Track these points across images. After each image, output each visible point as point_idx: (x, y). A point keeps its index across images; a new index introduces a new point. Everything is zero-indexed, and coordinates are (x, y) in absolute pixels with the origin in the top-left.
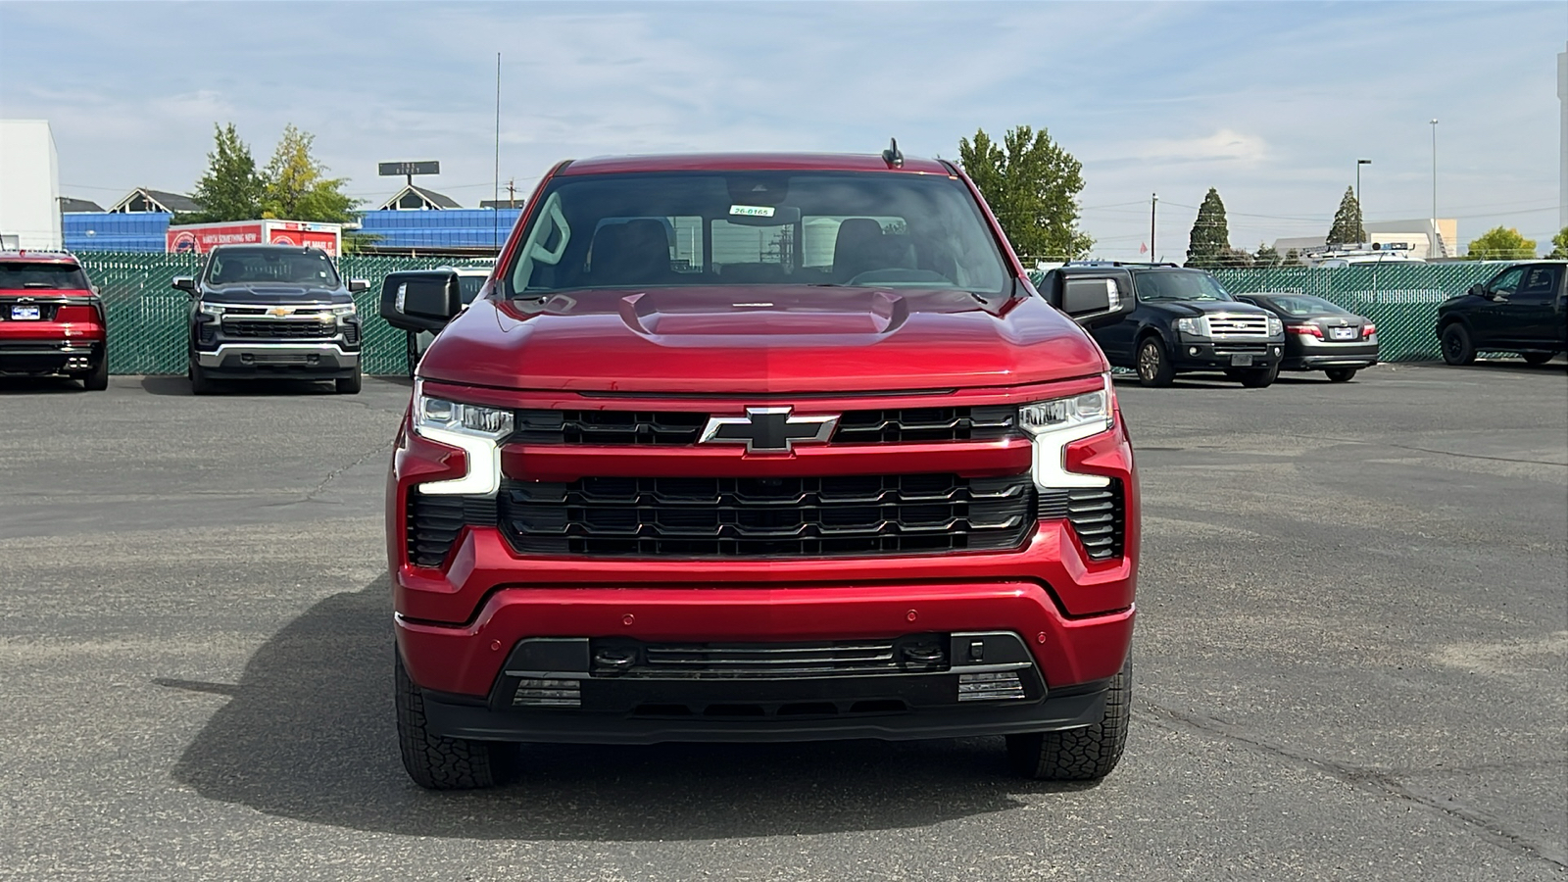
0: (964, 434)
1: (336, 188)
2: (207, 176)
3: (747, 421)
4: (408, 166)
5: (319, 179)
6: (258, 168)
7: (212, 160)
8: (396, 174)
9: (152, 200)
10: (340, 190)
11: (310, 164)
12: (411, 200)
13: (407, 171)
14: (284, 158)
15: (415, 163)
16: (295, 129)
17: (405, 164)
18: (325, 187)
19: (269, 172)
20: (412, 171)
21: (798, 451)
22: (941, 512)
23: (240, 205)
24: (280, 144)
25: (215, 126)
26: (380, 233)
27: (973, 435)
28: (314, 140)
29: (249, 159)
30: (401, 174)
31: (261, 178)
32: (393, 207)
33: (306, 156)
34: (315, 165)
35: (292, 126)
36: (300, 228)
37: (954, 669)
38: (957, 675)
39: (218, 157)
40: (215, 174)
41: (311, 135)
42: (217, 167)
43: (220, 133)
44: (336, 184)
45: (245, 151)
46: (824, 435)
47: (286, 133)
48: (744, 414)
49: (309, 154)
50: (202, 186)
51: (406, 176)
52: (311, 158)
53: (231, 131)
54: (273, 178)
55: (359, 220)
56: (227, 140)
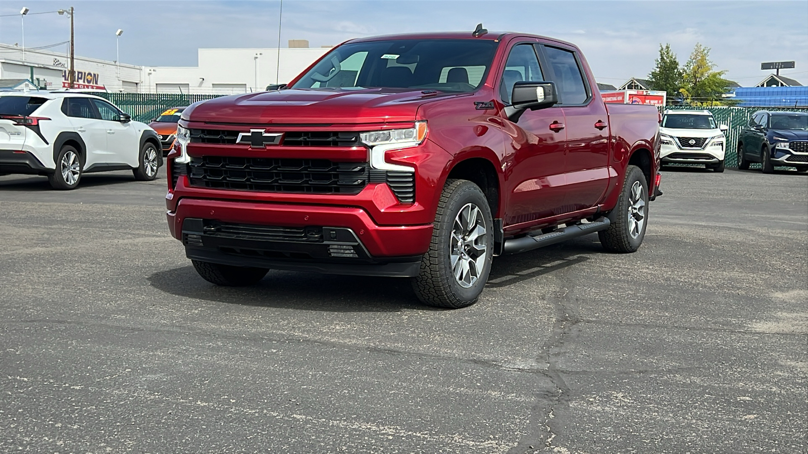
0: (335, 144)
1: (720, 75)
2: (654, 71)
3: (250, 134)
4: (777, 64)
5: (711, 71)
6: (680, 67)
7: (657, 63)
8: (770, 69)
9: (638, 84)
10: (723, 77)
11: (707, 63)
12: (772, 82)
13: (777, 67)
14: (694, 61)
15: (782, 63)
16: (701, 45)
17: (776, 63)
18: (714, 76)
19: (686, 68)
20: (780, 67)
21: (268, 148)
22: (327, 177)
23: (668, 85)
24: (692, 53)
25: (660, 45)
26: (741, 99)
27: (339, 144)
28: (710, 51)
29: (675, 62)
30: (773, 68)
31: (681, 71)
32: (763, 85)
33: (705, 60)
34: (710, 64)
35: (699, 44)
36: (645, 93)
37: (325, 242)
38: (329, 245)
39: (660, 61)
40: (658, 70)
41: (709, 48)
42: (659, 66)
43: (662, 49)
44: (719, 74)
45: (673, 58)
46: (277, 142)
47: (696, 47)
48: (249, 132)
49: (707, 58)
50: (651, 76)
51: (776, 70)
52: (708, 60)
53: (667, 47)
54: (687, 71)
55: (734, 93)
56: (665, 52)
